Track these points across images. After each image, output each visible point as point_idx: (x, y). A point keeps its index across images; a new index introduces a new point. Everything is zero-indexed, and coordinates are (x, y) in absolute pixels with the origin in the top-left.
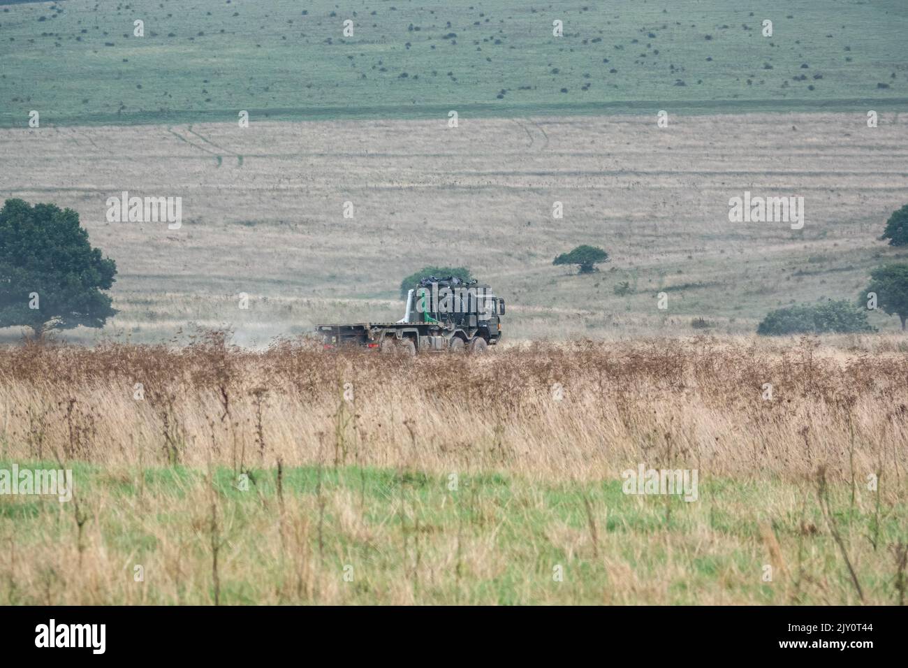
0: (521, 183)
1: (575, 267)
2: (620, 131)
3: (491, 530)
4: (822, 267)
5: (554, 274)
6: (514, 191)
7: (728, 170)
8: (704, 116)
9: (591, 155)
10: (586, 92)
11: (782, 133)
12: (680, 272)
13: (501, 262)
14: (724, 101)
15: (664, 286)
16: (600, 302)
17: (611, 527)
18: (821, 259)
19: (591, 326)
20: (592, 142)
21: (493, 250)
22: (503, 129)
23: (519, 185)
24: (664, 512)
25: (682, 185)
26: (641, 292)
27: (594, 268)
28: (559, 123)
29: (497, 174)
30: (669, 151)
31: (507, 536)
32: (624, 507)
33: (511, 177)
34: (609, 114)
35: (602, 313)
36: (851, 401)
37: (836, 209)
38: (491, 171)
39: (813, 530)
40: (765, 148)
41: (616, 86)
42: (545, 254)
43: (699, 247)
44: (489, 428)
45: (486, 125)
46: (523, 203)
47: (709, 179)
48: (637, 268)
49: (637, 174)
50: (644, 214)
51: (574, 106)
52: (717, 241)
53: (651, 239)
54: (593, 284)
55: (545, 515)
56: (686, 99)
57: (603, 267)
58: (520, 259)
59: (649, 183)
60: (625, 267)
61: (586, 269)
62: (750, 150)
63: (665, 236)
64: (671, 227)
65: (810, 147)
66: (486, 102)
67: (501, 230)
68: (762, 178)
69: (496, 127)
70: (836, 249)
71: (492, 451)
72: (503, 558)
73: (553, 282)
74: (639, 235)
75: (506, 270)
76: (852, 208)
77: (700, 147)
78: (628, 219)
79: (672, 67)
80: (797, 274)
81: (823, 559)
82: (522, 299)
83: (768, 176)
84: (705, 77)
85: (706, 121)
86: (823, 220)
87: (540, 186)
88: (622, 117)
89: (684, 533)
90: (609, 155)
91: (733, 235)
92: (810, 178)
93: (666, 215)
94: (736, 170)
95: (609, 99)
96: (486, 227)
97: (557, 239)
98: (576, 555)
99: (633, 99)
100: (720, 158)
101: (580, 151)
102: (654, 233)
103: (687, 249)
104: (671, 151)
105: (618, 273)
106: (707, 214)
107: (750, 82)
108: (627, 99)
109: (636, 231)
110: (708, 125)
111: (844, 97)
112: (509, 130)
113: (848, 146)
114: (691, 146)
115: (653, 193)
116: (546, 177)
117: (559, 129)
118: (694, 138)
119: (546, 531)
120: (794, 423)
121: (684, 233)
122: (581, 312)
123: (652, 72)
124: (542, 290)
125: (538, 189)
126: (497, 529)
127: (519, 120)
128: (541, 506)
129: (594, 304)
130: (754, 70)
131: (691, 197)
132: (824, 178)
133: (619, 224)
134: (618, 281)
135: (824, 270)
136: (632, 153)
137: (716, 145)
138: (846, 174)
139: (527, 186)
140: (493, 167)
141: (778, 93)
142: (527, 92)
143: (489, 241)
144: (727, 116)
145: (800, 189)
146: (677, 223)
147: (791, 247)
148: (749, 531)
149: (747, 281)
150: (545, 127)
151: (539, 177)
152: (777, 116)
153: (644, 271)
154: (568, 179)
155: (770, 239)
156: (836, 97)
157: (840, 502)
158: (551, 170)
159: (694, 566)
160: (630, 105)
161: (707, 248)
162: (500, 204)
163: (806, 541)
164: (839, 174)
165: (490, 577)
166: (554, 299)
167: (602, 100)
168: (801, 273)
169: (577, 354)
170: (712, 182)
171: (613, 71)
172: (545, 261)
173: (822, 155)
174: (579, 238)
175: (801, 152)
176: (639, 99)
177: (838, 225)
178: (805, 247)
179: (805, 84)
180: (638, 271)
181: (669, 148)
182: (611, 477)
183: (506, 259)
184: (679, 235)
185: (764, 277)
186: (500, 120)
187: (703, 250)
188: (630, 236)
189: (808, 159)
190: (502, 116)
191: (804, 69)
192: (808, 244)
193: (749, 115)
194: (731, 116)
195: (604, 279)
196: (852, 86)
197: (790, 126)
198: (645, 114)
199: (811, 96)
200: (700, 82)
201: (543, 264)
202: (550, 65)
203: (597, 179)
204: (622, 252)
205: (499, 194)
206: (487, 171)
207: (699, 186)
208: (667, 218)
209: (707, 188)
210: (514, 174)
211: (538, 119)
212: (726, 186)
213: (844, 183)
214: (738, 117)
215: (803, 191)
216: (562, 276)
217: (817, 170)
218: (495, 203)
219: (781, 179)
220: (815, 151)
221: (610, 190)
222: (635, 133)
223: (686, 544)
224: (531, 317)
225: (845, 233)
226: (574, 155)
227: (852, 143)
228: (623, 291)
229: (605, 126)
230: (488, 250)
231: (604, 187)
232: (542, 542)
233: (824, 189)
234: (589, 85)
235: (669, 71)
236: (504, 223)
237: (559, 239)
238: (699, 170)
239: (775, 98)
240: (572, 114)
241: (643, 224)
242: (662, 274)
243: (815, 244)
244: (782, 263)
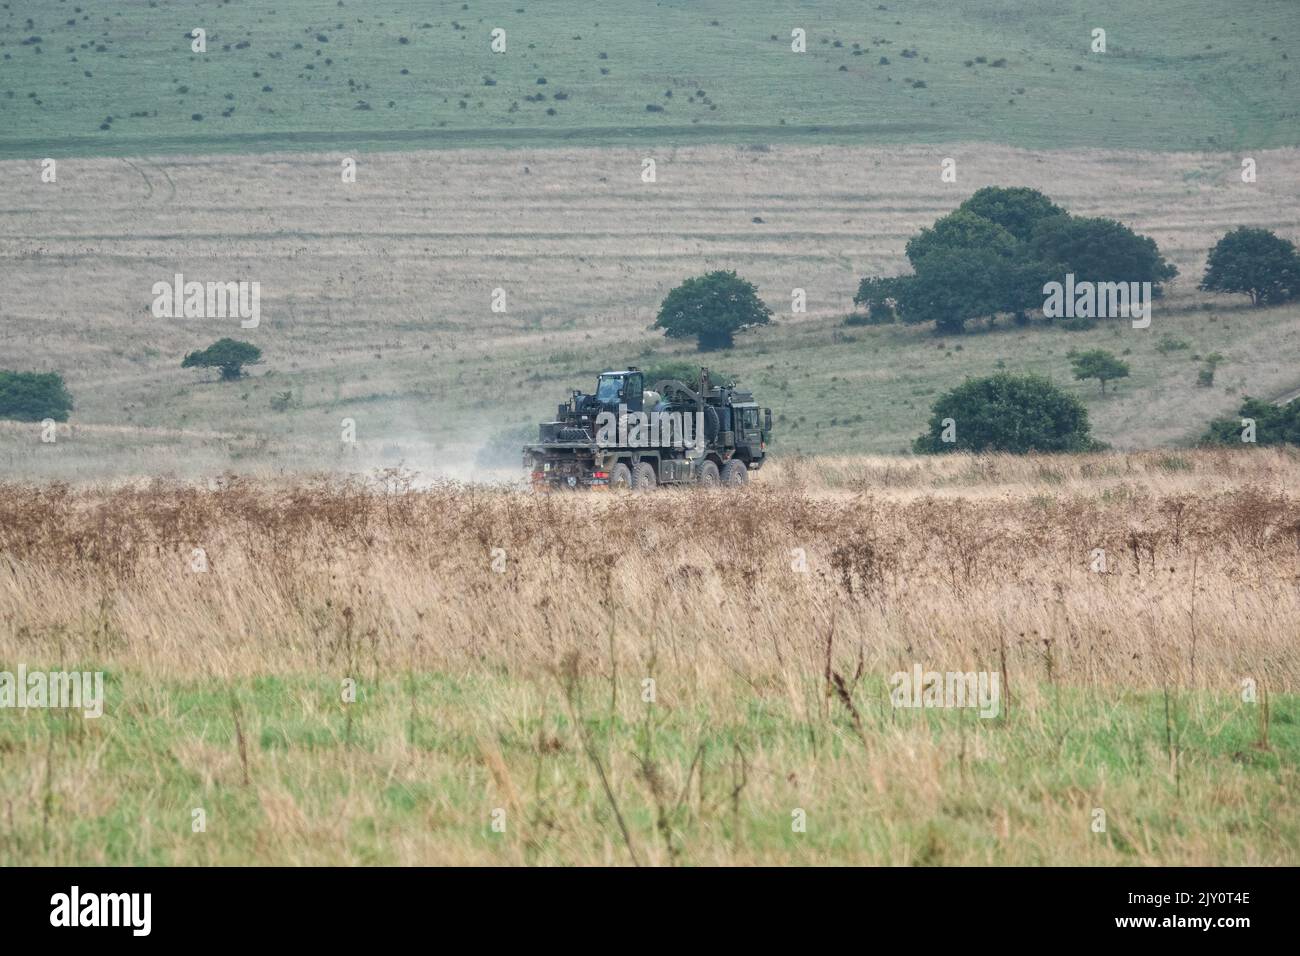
0: (137, 250)
1: (215, 371)
2: (278, 175)
3: (93, 748)
4: (567, 368)
5: (183, 381)
6: (126, 262)
7: (433, 231)
8: (398, 154)
9: (236, 210)
10: (229, 119)
11: (510, 178)
12: (364, 378)
13: (107, 364)
14: (426, 131)
15: (341, 398)
16: (250, 420)
17: (266, 742)
18: (567, 357)
19: (238, 456)
20: (238, 191)
21: (97, 347)
22: (109, 173)
23: (134, 254)
24: (342, 721)
25: (366, 253)
26: (311, 407)
27: (242, 371)
28: (191, 165)
29: (101, 238)
30: (347, 204)
31: (118, 755)
32: (284, 714)
33: (122, 242)
34: (261, 151)
35: (253, 436)
36: (610, 561)
37: (587, 286)
38: (93, 233)
39: (557, 745)
40: (487, 198)
41: (271, 111)
42: (169, 351)
43: (392, 341)
44: (91, 601)
45: (86, 167)
46: (138, 279)
47: (406, 243)
48: (303, 372)
49: (302, 236)
50: (311, 294)
51: (212, 140)
52: (418, 332)
53: (324, 330)
54: (240, 395)
55: (172, 725)
56: (373, 129)
57: (254, 370)
58: (135, 360)
59: (318, 250)
60: (287, 369)
61: (231, 373)
62: (465, 202)
63: (344, 326)
64: (352, 313)
65: (549, 197)
66: (86, 135)
67: (109, 319)
68: (482, 241)
69: (99, 170)
70: (588, 343)
71: (96, 633)
72: (112, 788)
73: (182, 393)
74: (305, 324)
75: (115, 375)
76: (610, 285)
77: (392, 197)
78: (289, 301)
79: (351, 83)
80: (532, 379)
81: (572, 785)
82: (137, 418)
83: (492, 239)
84: (400, 98)
85: (400, 159)
86: (569, 302)
87: (162, 254)
88: (280, 155)
89: (372, 750)
90: (261, 209)
91: (441, 323)
92: (550, 241)
93: (344, 295)
94: (445, 231)
95: (261, 130)
96: (86, 314)
97: (187, 330)
98: (217, 783)
99: (295, 130)
100: (422, 214)
101: (220, 205)
102: (328, 321)
103: (374, 343)
104: (351, 204)
105: (276, 378)
106: (403, 293)
107: (463, 105)
108: (287, 129)
109: (302, 318)
110: (404, 166)
111: (597, 125)
112: (117, 175)
113: (604, 195)
114: (378, 197)
115: (324, 263)
116: (170, 241)
117: (190, 173)
118: (384, 185)
119: (173, 750)
120: (531, 591)
121: (369, 322)
122: (225, 435)
123: (322, 91)
124: (167, 405)
125: (160, 259)
126: (103, 746)
127: (132, 160)
128: (167, 712)
129: (242, 422)
130: (468, 88)
131: (380, 269)
132: (571, 242)
133: (277, 307)
134: (278, 391)
135: (571, 373)
136: (294, 208)
137: (416, 195)
138: (603, 235)
139: (144, 254)
140: (95, 227)
141: (503, 119)
142: (142, 119)
143: (91, 335)
144: (431, 153)
145: (537, 256)
146: (359, 306)
147: (523, 340)
148: (464, 748)
149: (462, 389)
150: (170, 170)
151: (161, 242)
152: (500, 153)
153: (314, 375)
154: (203, 245)
155: (494, 330)
156: (586, 125)
157: (597, 704)
158: (178, 232)
159: (385, 797)
160: (292, 137)
161: (403, 342)
162: (105, 280)
163: (547, 760)
164: (592, 236)
165: (93, 815)
166: (184, 417)
167: (252, 132)
168: (537, 378)
169: (217, 495)
170: (411, 247)
171: (267, 89)
172: (170, 362)
173: (567, 209)
174: (219, 329)
175: (536, 204)
176: (304, 129)
177: (592, 309)
178: (544, 340)
179: (544, 107)
180: (304, 376)
181: (348, 200)
182: (267, 670)
183: (114, 360)
184: (362, 324)
185: (487, 384)
186: (103, 160)
187: (398, 346)
188: (293, 327)
189: (548, 214)
190: (107, 155)
191: (540, 86)
192: (548, 336)
193: (463, 151)
194: (437, 153)
195: (256, 387)
196: (609, 109)
197: (521, 167)
198: (313, 150)
199: (552, 124)
200: (391, 104)
201: (169, 367)
202: (175, 81)
203: (243, 243)
204: (282, 349)
205: (104, 266)
206: (86, 233)
207: (391, 253)
208: (347, 300)
209: (402, 257)
210: (126, 237)
211: (158, 159)
212: (431, 253)
213: (599, 248)
214: (446, 155)
215: (540, 260)
216: (194, 384)
217: (561, 231)
218: (99, 279)
219: (508, 242)
220: (558, 203)
221: (263, 260)
222: (299, 180)
223: (374, 767)
224: (151, 443)
225: (601, 319)
226: (211, 211)
227: (609, 192)
228: (281, 405)
229: (256, 168)
230: (87, 347)
231: (255, 254)
232: (167, 764)
233: (573, 257)
234: (232, 110)
235: (348, 88)
236: (113, 308)
237: (191, 331)
238: (391, 231)
239: (499, 127)
240: (208, 152)
241: (308, 308)
242: (339, 381)
243: (557, 335)
244: (512, 364)
